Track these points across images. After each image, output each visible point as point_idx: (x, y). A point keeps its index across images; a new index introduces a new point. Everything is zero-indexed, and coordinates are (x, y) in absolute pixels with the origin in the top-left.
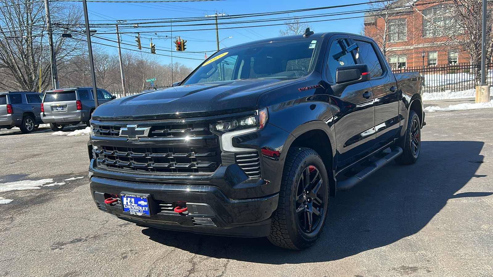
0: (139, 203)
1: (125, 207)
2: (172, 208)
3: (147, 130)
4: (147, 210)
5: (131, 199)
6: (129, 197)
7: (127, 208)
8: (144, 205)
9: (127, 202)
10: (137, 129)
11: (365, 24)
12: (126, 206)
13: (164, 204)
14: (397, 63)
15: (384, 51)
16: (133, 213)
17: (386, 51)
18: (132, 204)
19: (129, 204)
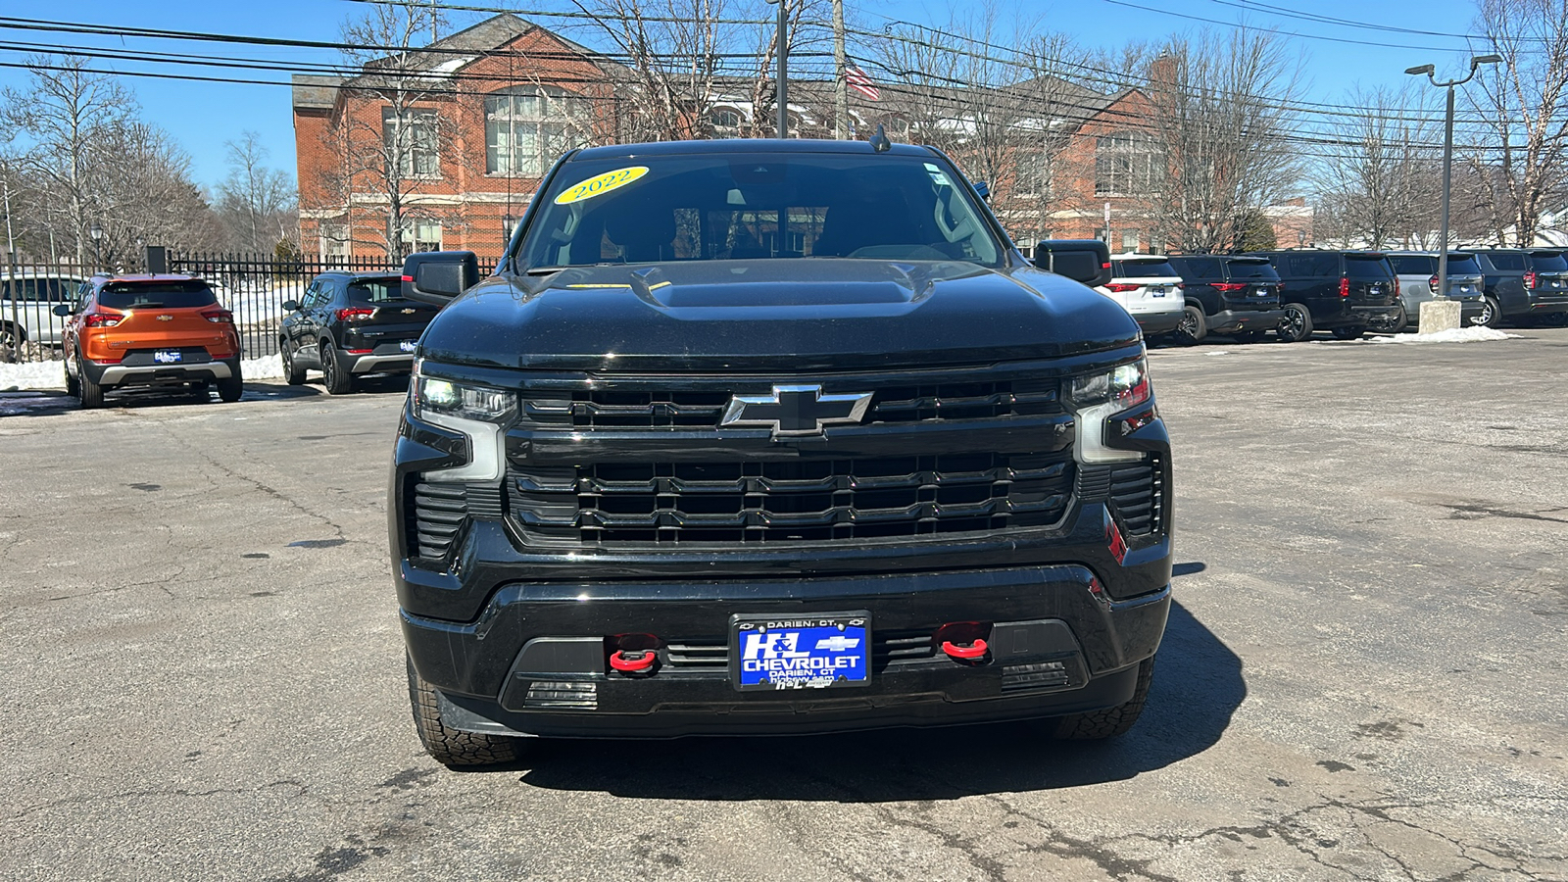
0: (822, 644)
1: (746, 668)
2: (927, 649)
3: (862, 401)
4: (853, 665)
5: (783, 636)
6: (774, 631)
7: (758, 669)
8: (843, 649)
9: (761, 652)
10: (823, 398)
11: (297, 110)
12: (752, 665)
13: (900, 638)
14: (414, 244)
15: (395, 203)
16: (790, 684)
17: (402, 202)
18: (786, 654)
19: (770, 653)
